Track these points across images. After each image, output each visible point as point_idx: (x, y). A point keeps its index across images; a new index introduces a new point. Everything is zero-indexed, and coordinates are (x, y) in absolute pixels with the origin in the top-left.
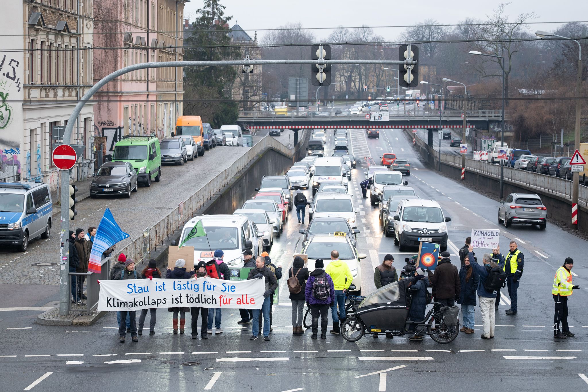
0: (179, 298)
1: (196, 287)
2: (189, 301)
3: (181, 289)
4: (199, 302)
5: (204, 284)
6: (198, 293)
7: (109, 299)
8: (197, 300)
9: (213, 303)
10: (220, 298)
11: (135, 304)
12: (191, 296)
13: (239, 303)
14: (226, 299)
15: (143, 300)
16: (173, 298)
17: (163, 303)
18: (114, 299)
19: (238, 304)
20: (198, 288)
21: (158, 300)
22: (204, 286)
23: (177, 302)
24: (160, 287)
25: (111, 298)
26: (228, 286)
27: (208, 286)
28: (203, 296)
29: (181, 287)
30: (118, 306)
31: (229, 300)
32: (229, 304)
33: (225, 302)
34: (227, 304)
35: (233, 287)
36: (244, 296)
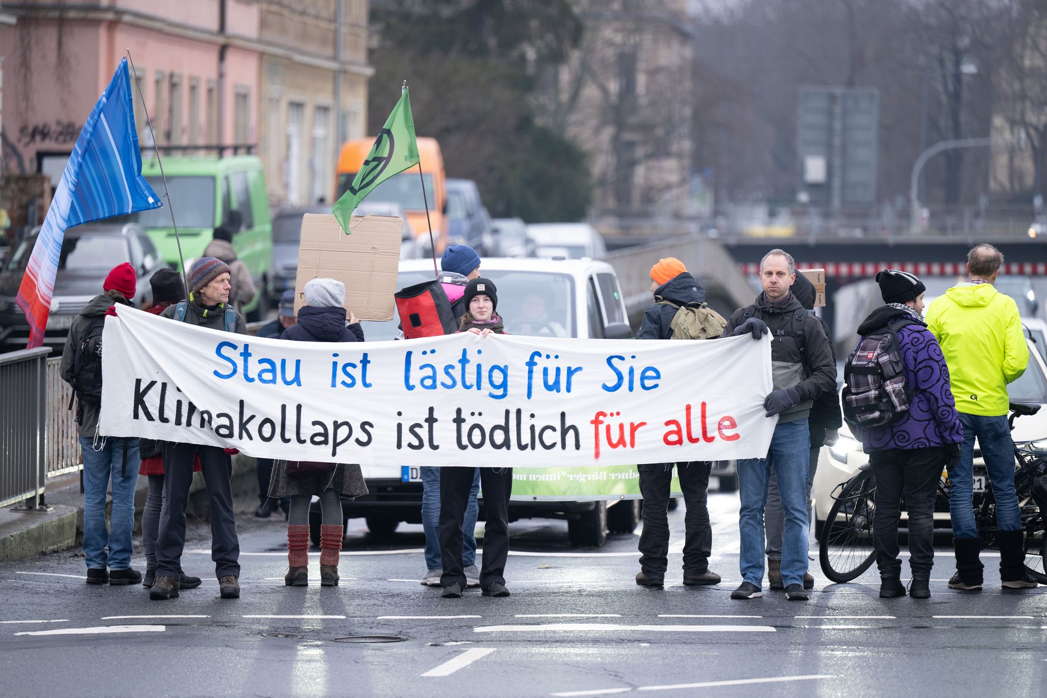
0: (426, 425)
1: (498, 378)
2: (465, 441)
3: (433, 386)
4: (506, 444)
5: (531, 364)
6: (503, 405)
7: (143, 387)
8: (499, 437)
9: (564, 446)
10: (596, 422)
11: (243, 426)
12: (476, 420)
13: (673, 438)
14: (621, 427)
15: (277, 419)
16: (399, 426)
17: (358, 441)
18: (164, 385)
19: (668, 443)
20: (504, 385)
21: (337, 426)
22: (530, 372)
23: (416, 442)
24: (349, 369)
25: (153, 383)
26: (631, 371)
27: (545, 371)
28: (525, 417)
29: (434, 378)
30: (178, 422)
31: (634, 428)
32: (632, 445)
33: (615, 439)
34: (625, 445)
35: (650, 373)
36: (692, 411)
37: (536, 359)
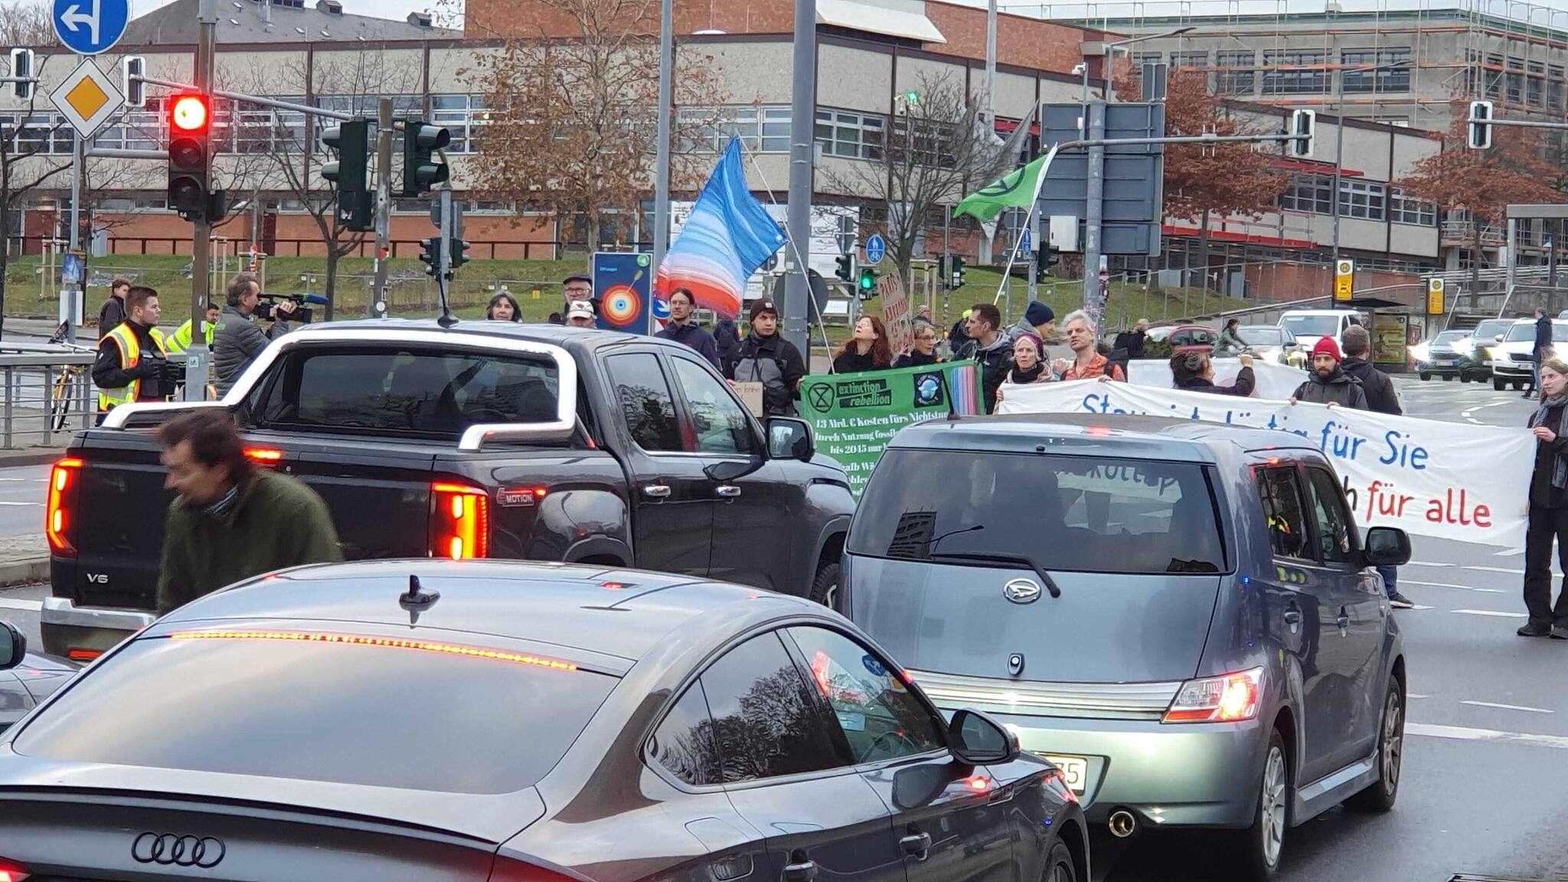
5: (1326, 430)
10: (1372, 490)
13: (1434, 515)
14: (1393, 498)
19: (1429, 518)
22: (1325, 438)
26: (1405, 449)
27: (1337, 439)
31: (1403, 501)
32: (1399, 514)
33: (1386, 507)
34: (1393, 514)
35: (1419, 453)
36: (1454, 494)
37: (1331, 427)
